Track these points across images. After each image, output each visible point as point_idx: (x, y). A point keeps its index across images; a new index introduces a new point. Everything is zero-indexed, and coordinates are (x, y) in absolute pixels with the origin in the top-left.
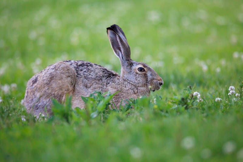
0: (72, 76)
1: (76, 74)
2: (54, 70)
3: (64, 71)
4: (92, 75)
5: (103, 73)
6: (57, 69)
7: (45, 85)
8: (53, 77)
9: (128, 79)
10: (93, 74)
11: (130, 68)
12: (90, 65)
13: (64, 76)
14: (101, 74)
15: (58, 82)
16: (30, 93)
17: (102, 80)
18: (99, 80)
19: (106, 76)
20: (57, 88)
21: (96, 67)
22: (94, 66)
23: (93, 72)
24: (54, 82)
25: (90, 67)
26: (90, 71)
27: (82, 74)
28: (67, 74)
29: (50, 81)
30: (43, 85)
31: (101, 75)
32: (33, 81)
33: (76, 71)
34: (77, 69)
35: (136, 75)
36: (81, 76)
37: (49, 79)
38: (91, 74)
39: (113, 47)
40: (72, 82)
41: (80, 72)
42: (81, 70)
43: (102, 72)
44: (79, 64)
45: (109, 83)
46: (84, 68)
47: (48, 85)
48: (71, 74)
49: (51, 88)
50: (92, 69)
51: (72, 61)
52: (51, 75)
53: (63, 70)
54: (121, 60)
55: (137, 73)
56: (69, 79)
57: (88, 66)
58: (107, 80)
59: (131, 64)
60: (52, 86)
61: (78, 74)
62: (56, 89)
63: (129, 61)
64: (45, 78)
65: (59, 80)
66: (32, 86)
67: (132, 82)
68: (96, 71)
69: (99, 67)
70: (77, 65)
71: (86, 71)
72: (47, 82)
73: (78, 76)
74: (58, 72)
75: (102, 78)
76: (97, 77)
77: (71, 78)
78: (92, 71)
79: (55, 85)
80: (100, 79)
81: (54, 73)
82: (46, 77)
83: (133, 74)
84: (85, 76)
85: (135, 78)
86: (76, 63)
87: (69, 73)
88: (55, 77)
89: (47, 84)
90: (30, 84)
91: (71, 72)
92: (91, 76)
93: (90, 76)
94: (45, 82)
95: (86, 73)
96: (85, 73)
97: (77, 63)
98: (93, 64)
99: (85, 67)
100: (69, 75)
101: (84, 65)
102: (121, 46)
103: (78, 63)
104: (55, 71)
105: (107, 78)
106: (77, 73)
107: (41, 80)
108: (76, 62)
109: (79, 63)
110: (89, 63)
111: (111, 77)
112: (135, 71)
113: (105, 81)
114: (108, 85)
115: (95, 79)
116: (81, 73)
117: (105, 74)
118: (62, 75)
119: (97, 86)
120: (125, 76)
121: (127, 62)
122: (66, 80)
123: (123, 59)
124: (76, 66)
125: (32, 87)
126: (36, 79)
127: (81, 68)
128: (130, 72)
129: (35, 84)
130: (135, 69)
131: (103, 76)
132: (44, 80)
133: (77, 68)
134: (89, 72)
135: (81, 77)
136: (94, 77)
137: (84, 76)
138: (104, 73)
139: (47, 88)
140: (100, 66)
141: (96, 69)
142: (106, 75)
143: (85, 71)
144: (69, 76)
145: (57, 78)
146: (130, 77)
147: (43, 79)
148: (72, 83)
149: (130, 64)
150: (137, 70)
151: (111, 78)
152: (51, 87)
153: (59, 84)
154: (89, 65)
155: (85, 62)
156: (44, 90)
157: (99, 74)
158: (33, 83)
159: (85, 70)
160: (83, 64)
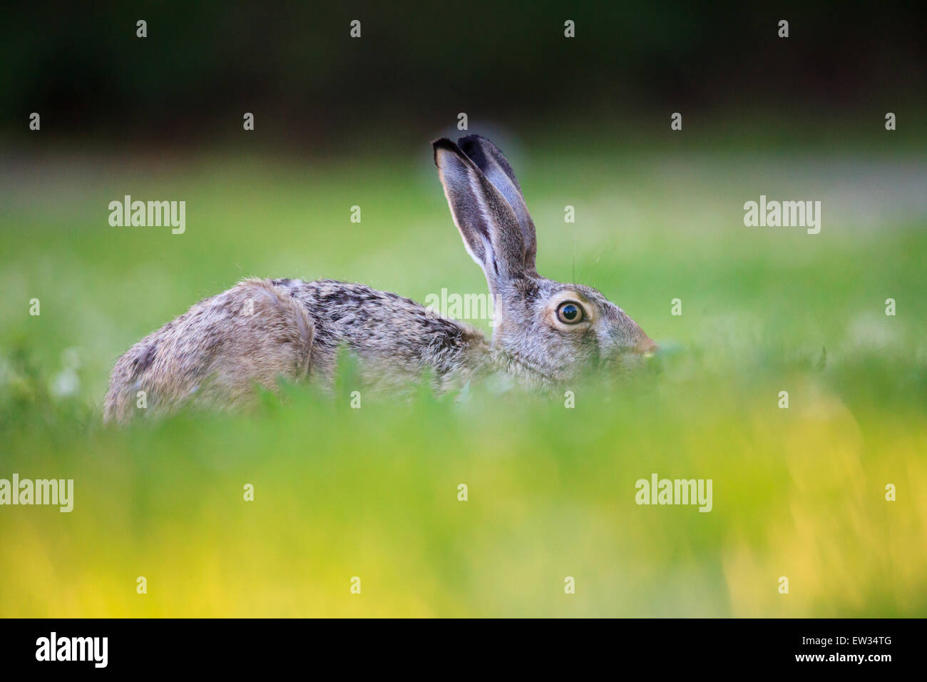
0: (297, 338)
1: (315, 333)
2: (223, 315)
3: (265, 320)
4: (380, 338)
5: (424, 329)
6: (235, 309)
7: (187, 378)
8: (220, 343)
9: (517, 354)
10: (383, 334)
11: (527, 307)
12: (368, 299)
13: (266, 339)
14: (416, 331)
15: (239, 362)
16: (122, 412)
17: (420, 358)
18: (408, 358)
19: (435, 343)
20: (237, 388)
21: (394, 304)
22: (386, 301)
23: (381, 325)
24: (223, 362)
25: (370, 306)
26: (370, 320)
27: (339, 334)
28: (278, 332)
29: (208, 360)
30: (177, 377)
31: (417, 338)
32: (136, 362)
33: (314, 320)
34: (319, 314)
35: (549, 337)
36: (335, 339)
37: (202, 353)
38: (375, 331)
39: (461, 222)
40: (296, 365)
41: (329, 325)
42: (336, 318)
43: (418, 325)
44: (323, 294)
45: (448, 369)
46: (348, 309)
47: (198, 375)
48: (293, 332)
49: (213, 388)
50: (380, 313)
51: (297, 283)
52: (213, 335)
53: (263, 315)
54: (490, 274)
55: (553, 329)
56: (286, 349)
57: (361, 301)
58: (442, 357)
59: (530, 293)
60: (217, 381)
61: (324, 333)
62: (235, 393)
63: (520, 276)
64: (186, 349)
65: (245, 355)
66: (133, 380)
67: (535, 362)
68: (394, 320)
69: (407, 307)
70: (317, 296)
71: (356, 322)
72: (196, 361)
73: (324, 339)
74: (241, 322)
75: (422, 349)
76: (398, 343)
77: (296, 346)
78: (381, 321)
79: (230, 376)
80: (415, 354)
81: (226, 327)
82: (193, 342)
83: (537, 331)
84: (353, 338)
85: (545, 347)
86: (313, 288)
87: (286, 325)
88: (227, 343)
89: (194, 371)
90: (124, 375)
91: (296, 324)
92: (376, 342)
93: (373, 341)
94: (187, 362)
95: (357, 330)
96: (352, 329)
97: (318, 291)
98: (381, 294)
99: (352, 304)
100: (287, 333)
101: (346, 298)
102: (488, 217)
103: (323, 289)
104: (229, 318)
105: (442, 347)
106: (319, 327)
107: (169, 357)
108: (314, 284)
109: (327, 290)
110: (364, 291)
111: (454, 344)
112: (547, 321)
113: (431, 361)
114: (445, 377)
115: (392, 352)
116: (337, 328)
117: (434, 331)
118: (257, 333)
119: (400, 379)
120: (508, 340)
121: (513, 282)
122: (274, 357)
123: (497, 271)
124: (314, 301)
125: (131, 387)
126: (149, 355)
127: (332, 308)
128: (527, 325)
129: (147, 375)
130: (547, 314)
131: (426, 343)
132: (182, 357)
133: (319, 307)
134: (366, 326)
135: (334, 342)
136: (387, 342)
137: (346, 340)
138: (429, 328)
139: (193, 390)
140: (410, 302)
141: (395, 315)
142: (436, 335)
143: (351, 323)
144: (287, 341)
145: (237, 347)
146: (527, 343)
147: (180, 353)
148: (299, 365)
149: (527, 293)
150: (554, 316)
151: (456, 350)
152: (211, 384)
153: (245, 370)
154: (364, 296)
155: (351, 287)
156: (183, 395)
157: (407, 331)
158: (138, 372)
159: (351, 316)
160: (342, 292)
